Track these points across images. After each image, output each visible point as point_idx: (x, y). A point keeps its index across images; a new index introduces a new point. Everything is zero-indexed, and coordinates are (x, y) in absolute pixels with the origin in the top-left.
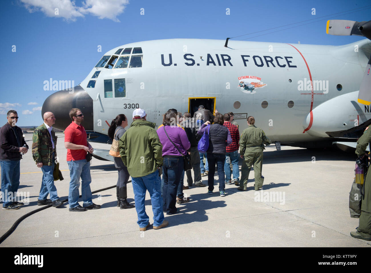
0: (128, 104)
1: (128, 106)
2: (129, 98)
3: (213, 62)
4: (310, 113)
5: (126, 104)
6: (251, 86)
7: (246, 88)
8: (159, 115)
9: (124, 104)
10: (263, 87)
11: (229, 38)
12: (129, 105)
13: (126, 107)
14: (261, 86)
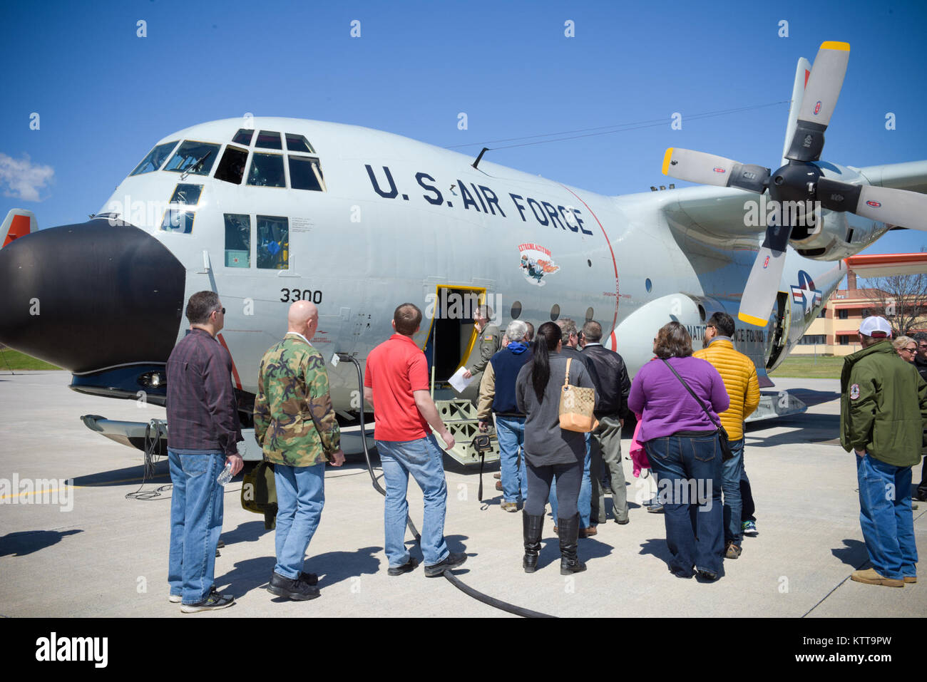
0: (294, 291)
1: (292, 296)
2: (296, 274)
3: (472, 202)
4: (610, 337)
5: (287, 290)
6: (538, 268)
7: (532, 272)
8: (369, 324)
9: (283, 290)
10: (555, 272)
11: (488, 149)
12: (297, 293)
13: (288, 297)
14: (553, 269)
